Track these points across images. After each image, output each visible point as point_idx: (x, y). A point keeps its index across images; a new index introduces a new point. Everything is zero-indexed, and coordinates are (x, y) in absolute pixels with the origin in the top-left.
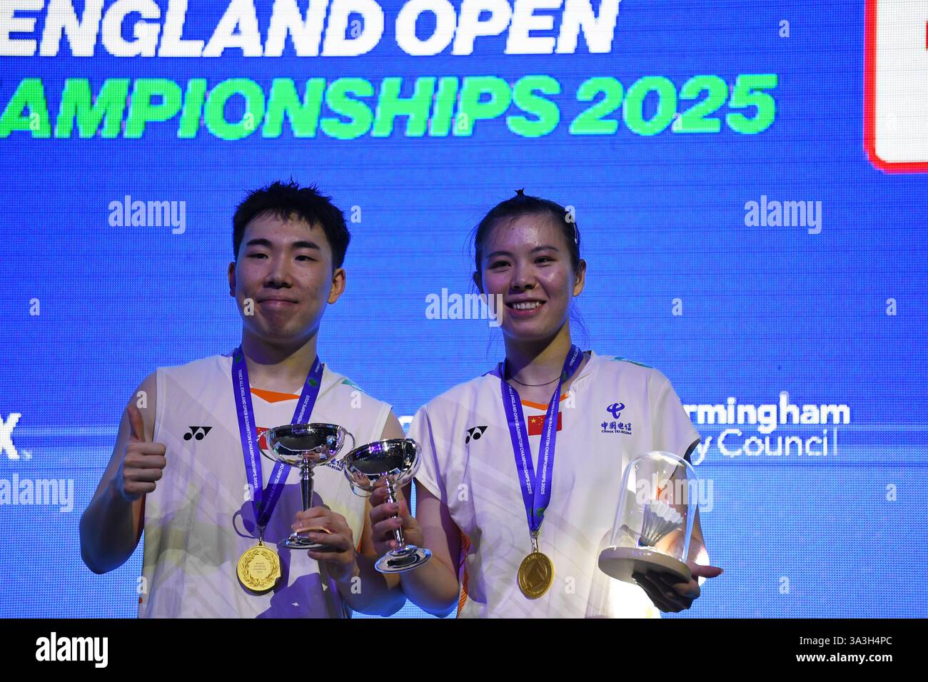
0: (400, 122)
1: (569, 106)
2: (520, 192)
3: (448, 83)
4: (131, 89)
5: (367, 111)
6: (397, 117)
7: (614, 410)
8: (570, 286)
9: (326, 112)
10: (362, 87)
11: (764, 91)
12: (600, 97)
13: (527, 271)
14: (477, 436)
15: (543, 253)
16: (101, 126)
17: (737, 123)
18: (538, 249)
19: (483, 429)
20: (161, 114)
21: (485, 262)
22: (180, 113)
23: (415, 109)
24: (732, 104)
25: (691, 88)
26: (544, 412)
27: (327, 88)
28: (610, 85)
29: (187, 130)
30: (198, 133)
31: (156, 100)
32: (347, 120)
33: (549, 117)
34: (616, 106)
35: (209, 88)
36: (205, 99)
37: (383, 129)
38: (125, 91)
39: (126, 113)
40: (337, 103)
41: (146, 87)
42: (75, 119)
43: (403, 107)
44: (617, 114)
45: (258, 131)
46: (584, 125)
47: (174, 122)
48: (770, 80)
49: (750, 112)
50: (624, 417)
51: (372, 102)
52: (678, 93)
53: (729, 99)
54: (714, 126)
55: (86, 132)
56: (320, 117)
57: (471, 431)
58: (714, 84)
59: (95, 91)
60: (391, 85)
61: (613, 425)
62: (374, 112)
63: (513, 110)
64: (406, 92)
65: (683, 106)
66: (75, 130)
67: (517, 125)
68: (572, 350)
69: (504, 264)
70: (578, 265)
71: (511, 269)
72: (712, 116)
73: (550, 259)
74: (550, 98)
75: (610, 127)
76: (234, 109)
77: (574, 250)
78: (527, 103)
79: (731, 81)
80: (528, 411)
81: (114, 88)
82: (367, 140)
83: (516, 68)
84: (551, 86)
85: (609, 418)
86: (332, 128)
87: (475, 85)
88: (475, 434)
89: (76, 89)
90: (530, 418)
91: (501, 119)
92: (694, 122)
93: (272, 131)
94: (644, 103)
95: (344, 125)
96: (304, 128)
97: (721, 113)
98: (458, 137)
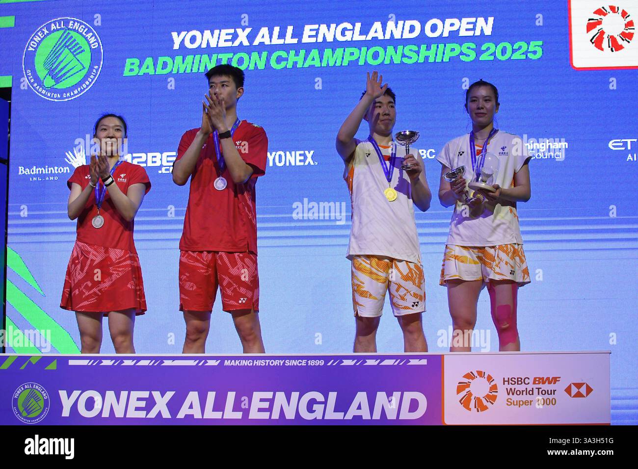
0: (427, 58)
1: (479, 52)
2: (481, 80)
3: (441, 46)
4: (344, 51)
5: (416, 55)
6: (425, 56)
7: (503, 149)
8: (494, 109)
9: (404, 56)
10: (415, 48)
11: (538, 46)
12: (488, 49)
13: (481, 103)
14: (461, 155)
15: (487, 98)
16: (336, 62)
17: (531, 56)
18: (486, 97)
19: (463, 152)
20: (354, 58)
21: (469, 100)
22: (359, 57)
23: (431, 54)
24: (529, 50)
25: (516, 46)
26: (482, 149)
27: (404, 48)
28: (492, 46)
29: (361, 62)
30: (365, 63)
31: (352, 54)
32: (411, 58)
33: (473, 56)
34: (493, 51)
35: (368, 50)
36: (367, 53)
37: (421, 60)
38: (343, 52)
39: (343, 58)
40: (407, 52)
41: (349, 50)
42: (328, 61)
43: (427, 53)
44: (494, 54)
45: (383, 62)
46: (484, 57)
47: (357, 60)
48: (540, 43)
49: (535, 52)
50: (506, 150)
51: (418, 53)
52: (512, 47)
53: (528, 48)
54: (524, 57)
55: (331, 64)
56: (402, 57)
57: (460, 153)
58: (524, 45)
59: (333, 52)
60: (423, 47)
61: (502, 153)
62: (419, 55)
63: (462, 53)
64: (428, 48)
65: (514, 51)
66: (328, 64)
67: (463, 58)
68: (493, 129)
69: (474, 101)
70: (498, 104)
71: (477, 102)
72: (523, 54)
73: (489, 100)
74: (473, 49)
75: (492, 58)
76: (376, 56)
77: (497, 98)
78: (465, 51)
79: (528, 44)
80: (477, 148)
81: (339, 51)
82: (417, 63)
83: (463, 40)
84: (473, 46)
85: (501, 151)
86: (406, 60)
87: (449, 46)
88: (460, 154)
89: (328, 52)
90: (477, 150)
91: (458, 56)
92: (517, 56)
93: (387, 62)
94: (502, 50)
95: (409, 60)
96: (397, 61)
97: (526, 53)
98: (445, 62)
